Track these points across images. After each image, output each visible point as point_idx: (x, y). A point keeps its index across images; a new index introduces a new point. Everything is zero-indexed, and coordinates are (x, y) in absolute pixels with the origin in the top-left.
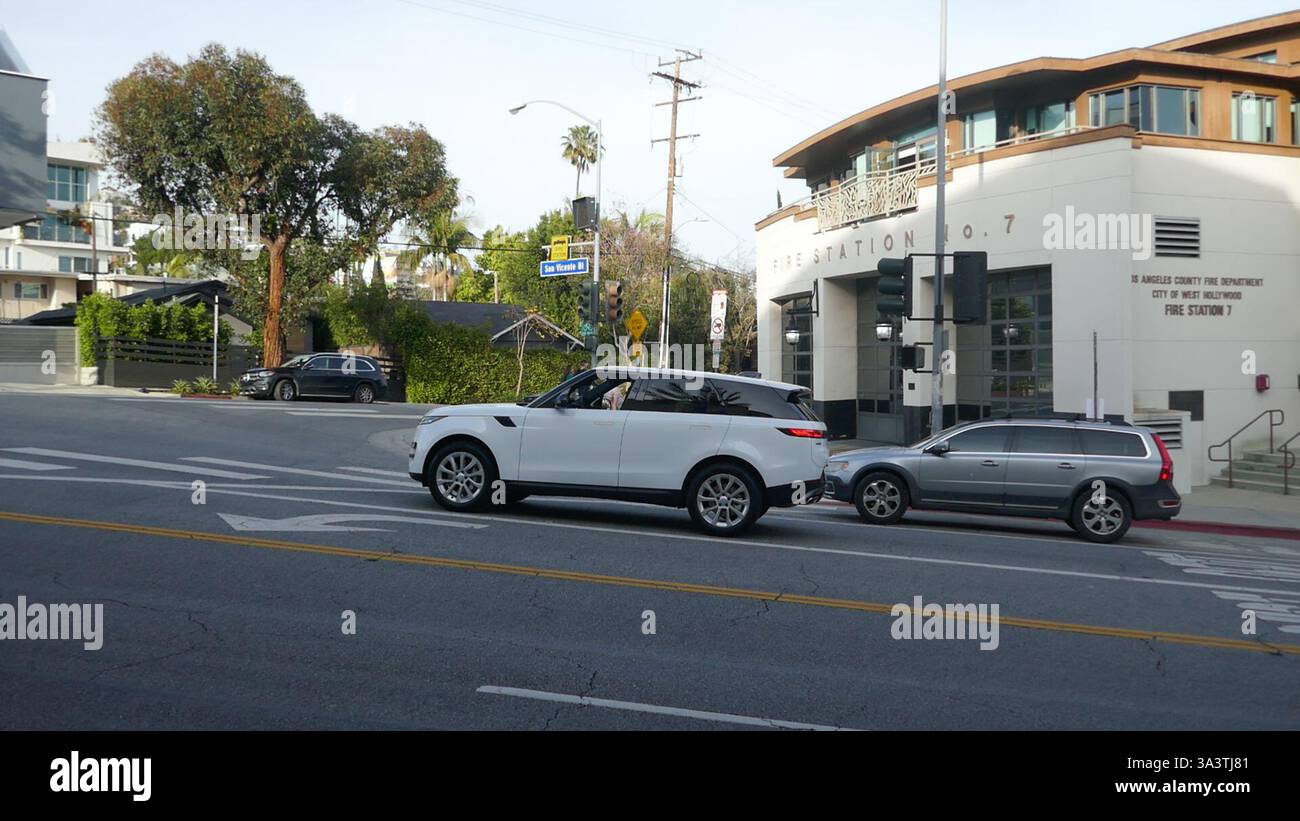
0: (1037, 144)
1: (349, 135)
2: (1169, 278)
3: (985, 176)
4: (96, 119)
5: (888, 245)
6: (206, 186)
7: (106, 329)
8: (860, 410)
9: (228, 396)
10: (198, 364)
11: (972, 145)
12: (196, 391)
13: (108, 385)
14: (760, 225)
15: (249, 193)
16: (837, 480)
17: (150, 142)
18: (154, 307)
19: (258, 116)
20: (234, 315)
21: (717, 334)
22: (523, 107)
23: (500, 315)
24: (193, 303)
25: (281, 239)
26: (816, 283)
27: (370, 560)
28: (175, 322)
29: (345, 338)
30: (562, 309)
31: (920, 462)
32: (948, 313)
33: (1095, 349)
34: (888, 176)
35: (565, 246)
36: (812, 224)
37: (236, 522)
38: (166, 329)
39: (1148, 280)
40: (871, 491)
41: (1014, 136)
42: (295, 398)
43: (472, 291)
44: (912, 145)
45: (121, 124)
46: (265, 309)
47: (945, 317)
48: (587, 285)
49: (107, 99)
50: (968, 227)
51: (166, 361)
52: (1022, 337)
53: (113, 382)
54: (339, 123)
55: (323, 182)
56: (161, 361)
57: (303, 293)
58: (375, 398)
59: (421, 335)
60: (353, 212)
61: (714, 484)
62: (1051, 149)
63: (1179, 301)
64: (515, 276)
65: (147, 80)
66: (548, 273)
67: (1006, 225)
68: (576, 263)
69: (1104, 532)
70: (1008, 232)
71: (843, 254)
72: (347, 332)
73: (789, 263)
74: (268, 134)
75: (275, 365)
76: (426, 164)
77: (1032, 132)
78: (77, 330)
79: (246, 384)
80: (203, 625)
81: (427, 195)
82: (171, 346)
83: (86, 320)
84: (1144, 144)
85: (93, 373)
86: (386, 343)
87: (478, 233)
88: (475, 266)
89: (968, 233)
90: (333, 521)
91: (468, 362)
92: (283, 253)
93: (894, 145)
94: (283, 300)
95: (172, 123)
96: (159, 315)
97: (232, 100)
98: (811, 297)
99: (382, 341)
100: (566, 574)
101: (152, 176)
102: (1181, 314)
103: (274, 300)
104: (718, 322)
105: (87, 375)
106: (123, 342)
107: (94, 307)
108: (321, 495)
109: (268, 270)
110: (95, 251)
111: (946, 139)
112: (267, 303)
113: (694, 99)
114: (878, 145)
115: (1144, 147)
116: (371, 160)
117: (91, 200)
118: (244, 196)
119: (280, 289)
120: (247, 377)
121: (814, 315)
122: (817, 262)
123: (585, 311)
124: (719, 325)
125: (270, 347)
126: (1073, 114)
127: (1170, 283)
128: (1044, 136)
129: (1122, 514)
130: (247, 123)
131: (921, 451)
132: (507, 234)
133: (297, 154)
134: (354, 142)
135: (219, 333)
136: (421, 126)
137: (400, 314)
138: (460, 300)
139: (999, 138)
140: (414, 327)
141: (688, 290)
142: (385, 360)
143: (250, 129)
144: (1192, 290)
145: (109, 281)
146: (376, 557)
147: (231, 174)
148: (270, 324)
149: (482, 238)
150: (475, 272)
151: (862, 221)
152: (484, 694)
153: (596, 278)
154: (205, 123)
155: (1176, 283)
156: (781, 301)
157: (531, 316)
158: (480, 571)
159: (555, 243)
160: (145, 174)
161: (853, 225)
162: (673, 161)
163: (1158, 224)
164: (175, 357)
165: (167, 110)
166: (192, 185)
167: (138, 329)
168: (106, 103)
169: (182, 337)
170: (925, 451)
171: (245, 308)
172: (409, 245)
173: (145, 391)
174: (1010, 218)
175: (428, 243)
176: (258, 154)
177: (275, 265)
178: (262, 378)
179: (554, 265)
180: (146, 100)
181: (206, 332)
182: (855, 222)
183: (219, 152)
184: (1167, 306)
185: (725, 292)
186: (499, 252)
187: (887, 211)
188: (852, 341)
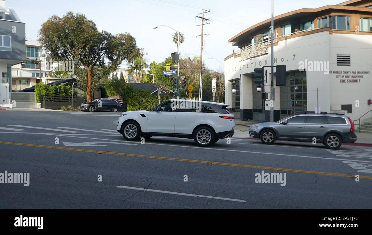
0: (302, 34)
1: (109, 36)
2: (341, 72)
3: (287, 44)
4: (39, 34)
5: (260, 64)
6: (69, 52)
7: (43, 93)
8: (254, 112)
9: (76, 111)
10: (69, 102)
11: (284, 34)
12: (68, 109)
13: (44, 108)
14: (225, 59)
15: (81, 53)
16: (255, 132)
17: (53, 40)
18: (56, 86)
19: (83, 32)
20: (78, 88)
21: (214, 91)
22: (157, 27)
23: (153, 87)
24: (67, 85)
25: (91, 66)
26: (240, 76)
27: (100, 154)
28: (62, 90)
29: (110, 94)
30: (172, 85)
31: (279, 127)
32: (275, 83)
33: (318, 93)
34: (260, 44)
35: (169, 66)
36: (239, 59)
37: (66, 144)
38: (59, 92)
39: (335, 72)
40: (265, 135)
41: (296, 31)
42: (95, 111)
43: (147, 80)
44: (268, 35)
45: (45, 35)
46: (86, 86)
47: (274, 84)
48: (176, 77)
49: (41, 28)
50: (282, 58)
51: (59, 101)
52: (299, 90)
53: (45, 107)
54: (106, 33)
55: (102, 50)
56: (58, 101)
57: (97, 81)
58: (118, 111)
59: (131, 93)
60: (111, 58)
61: (201, 132)
62: (306, 35)
63: (344, 78)
64: (159, 76)
65: (52, 22)
66: (165, 74)
67: (293, 58)
68: (173, 71)
69: (334, 146)
70: (294, 59)
71: (248, 67)
72: (110, 92)
73: (233, 70)
74: (85, 37)
75: (90, 102)
76: (130, 44)
77: (301, 30)
78: (35, 93)
79: (81, 107)
80: (47, 170)
81: (131, 53)
82: (61, 97)
83: (37, 90)
84: (333, 33)
85: (40, 105)
86: (122, 95)
87: (148, 64)
88: (147, 73)
89: (282, 60)
90: (94, 143)
91: (144, 100)
92: (91, 70)
93: (262, 35)
94: (91, 83)
95: (59, 34)
96: (57, 88)
97: (75, 27)
98: (239, 79)
99: (120, 95)
100: (154, 157)
101: (55, 49)
102: (345, 82)
103: (89, 84)
104: (214, 87)
105: (38, 105)
106: (48, 96)
107: (40, 86)
108: (93, 137)
109: (87, 75)
110: (41, 71)
111: (277, 33)
112: (87, 84)
113: (208, 24)
114: (258, 35)
115: (333, 34)
116: (114, 43)
117: (40, 57)
118: (79, 54)
119: (91, 80)
120: (82, 105)
121: (240, 85)
122: (241, 69)
123: (175, 85)
124: (214, 88)
125: (88, 97)
126: (313, 25)
127: (341, 73)
128: (305, 31)
129: (339, 141)
130: (80, 34)
131: (279, 123)
132: (156, 64)
133: (94, 42)
134: (111, 38)
135: (74, 93)
136: (129, 33)
137: (125, 87)
138: (143, 83)
139: (292, 32)
140: (129, 90)
141: (208, 79)
142: (121, 100)
143: (81, 35)
144: (348, 75)
145: (45, 79)
146: (101, 153)
147: (76, 48)
148: (88, 90)
149: (150, 65)
150: (147, 75)
151: (253, 57)
152: (118, 188)
153: (178, 75)
154: (68, 34)
155: (343, 73)
156: (231, 81)
157: (162, 87)
158: (130, 156)
159: (167, 66)
160: (52, 49)
161: (250, 59)
162: (202, 42)
163: (338, 56)
164: (62, 100)
165: (58, 30)
166: (66, 52)
167: (52, 92)
168: (41, 29)
169: (64, 94)
170: (280, 123)
171: (81, 86)
172: (129, 67)
173: (54, 110)
174: (294, 55)
175: (134, 67)
176: (83, 42)
177: (89, 74)
178: (86, 106)
179: (167, 72)
180: (52, 28)
181: (71, 93)
182: (251, 58)
183: (72, 42)
184: (341, 80)
185: (216, 79)
186: (155, 69)
187: (260, 54)
188: (251, 92)
